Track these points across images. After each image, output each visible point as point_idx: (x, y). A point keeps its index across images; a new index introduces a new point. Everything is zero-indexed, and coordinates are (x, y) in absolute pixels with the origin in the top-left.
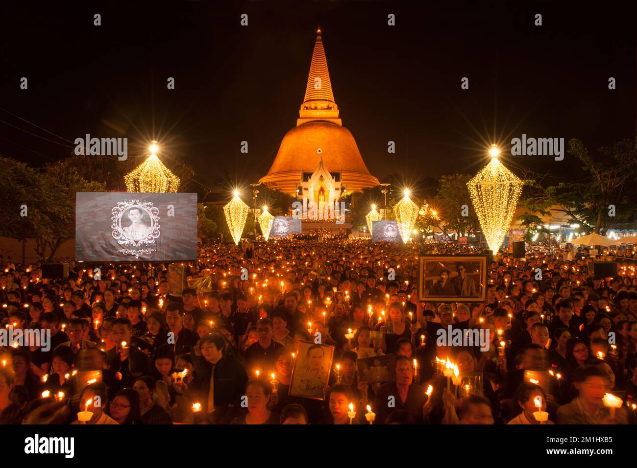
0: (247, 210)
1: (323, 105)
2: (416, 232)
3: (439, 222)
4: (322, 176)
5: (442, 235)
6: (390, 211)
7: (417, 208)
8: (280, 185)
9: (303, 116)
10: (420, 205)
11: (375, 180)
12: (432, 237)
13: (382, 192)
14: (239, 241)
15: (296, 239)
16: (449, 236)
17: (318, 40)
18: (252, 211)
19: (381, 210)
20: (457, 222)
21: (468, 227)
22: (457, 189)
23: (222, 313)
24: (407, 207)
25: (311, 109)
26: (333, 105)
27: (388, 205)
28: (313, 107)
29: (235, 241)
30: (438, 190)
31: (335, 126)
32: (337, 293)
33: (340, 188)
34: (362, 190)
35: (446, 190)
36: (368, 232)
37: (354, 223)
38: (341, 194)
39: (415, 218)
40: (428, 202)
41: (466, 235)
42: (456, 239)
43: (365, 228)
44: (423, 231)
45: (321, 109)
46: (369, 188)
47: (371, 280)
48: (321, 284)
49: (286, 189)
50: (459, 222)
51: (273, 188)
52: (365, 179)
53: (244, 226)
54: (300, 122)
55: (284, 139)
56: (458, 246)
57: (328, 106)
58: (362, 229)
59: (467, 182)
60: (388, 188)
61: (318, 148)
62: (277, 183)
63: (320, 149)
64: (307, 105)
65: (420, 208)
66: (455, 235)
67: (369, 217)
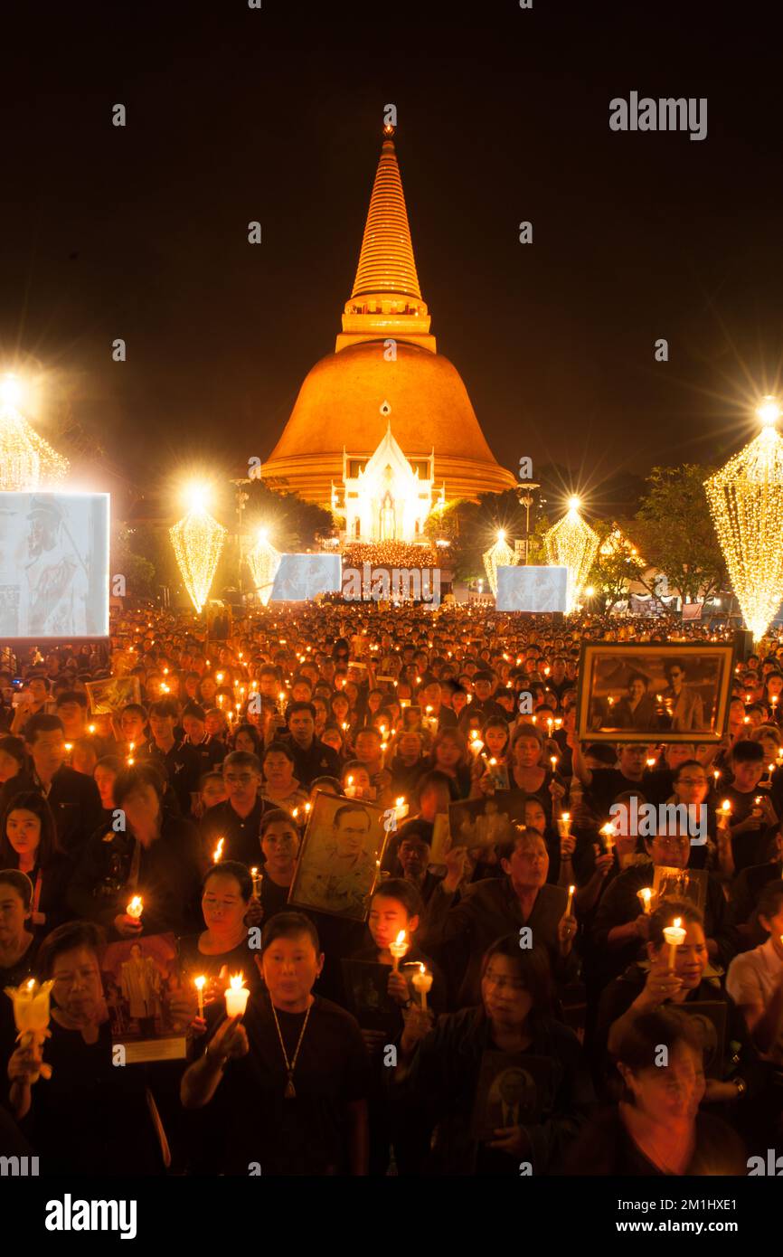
0: (222, 536)
1: (395, 304)
2: (591, 592)
3: (643, 571)
4: (388, 467)
5: (648, 601)
6: (537, 545)
7: (595, 538)
8: (297, 483)
9: (349, 329)
10: (604, 535)
11: (506, 477)
12: (625, 603)
13: (521, 502)
14: (204, 604)
15: (329, 604)
16: (663, 604)
17: (388, 151)
18: (234, 540)
19: (518, 542)
20: (681, 570)
21: (706, 583)
22: (685, 499)
23: (155, 744)
24: (573, 535)
25: (369, 313)
26: (418, 304)
27: (532, 529)
28: (373, 309)
29: (195, 604)
30: (642, 499)
31: (422, 352)
32: (407, 709)
33: (430, 494)
34: (478, 498)
35: (660, 499)
36: (487, 590)
37: (459, 571)
38: (433, 507)
39: (591, 559)
40: (621, 527)
41: (700, 600)
42: (679, 609)
43: (481, 581)
44: (606, 589)
45: (391, 314)
46: (494, 494)
47: (483, 685)
48: (375, 690)
49: (310, 492)
50: (686, 570)
51: (280, 490)
52: (485, 475)
53: (214, 571)
54: (342, 342)
55: (306, 380)
56: (680, 623)
57: (407, 306)
58: (475, 584)
59: (704, 480)
60: (534, 494)
61: (382, 402)
62: (290, 480)
63: (385, 404)
64: (358, 303)
65: (603, 540)
66: (676, 600)
67: (490, 558)
